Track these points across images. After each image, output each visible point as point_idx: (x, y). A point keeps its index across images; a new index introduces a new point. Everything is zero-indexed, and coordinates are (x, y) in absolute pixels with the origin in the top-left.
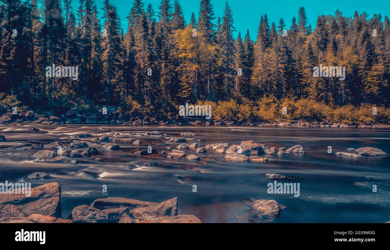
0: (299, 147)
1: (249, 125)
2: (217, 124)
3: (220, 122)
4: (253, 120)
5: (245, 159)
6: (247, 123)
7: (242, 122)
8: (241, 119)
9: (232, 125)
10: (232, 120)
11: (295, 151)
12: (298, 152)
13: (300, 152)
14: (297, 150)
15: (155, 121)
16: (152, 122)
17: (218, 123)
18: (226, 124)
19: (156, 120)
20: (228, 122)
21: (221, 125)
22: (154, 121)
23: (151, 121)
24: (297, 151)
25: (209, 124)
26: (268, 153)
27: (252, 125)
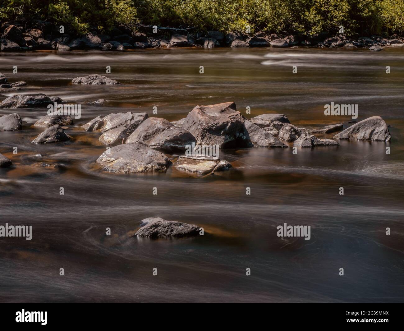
0: (375, 124)
1: (341, 45)
2: (237, 46)
3: (248, 40)
4: (358, 30)
5: (149, 166)
6: (336, 40)
7: (321, 37)
8: (319, 28)
9: (286, 47)
10: (287, 30)
11: (359, 135)
12: (369, 140)
13: (375, 137)
14: (369, 131)
15: (40, 40)
16: (29, 43)
17: (243, 43)
18: (268, 45)
19: (44, 36)
20: (273, 38)
21: (251, 46)
22: (36, 39)
23: (28, 39)
24: (367, 136)
25: (215, 46)
26: (261, 143)
27: (351, 45)
